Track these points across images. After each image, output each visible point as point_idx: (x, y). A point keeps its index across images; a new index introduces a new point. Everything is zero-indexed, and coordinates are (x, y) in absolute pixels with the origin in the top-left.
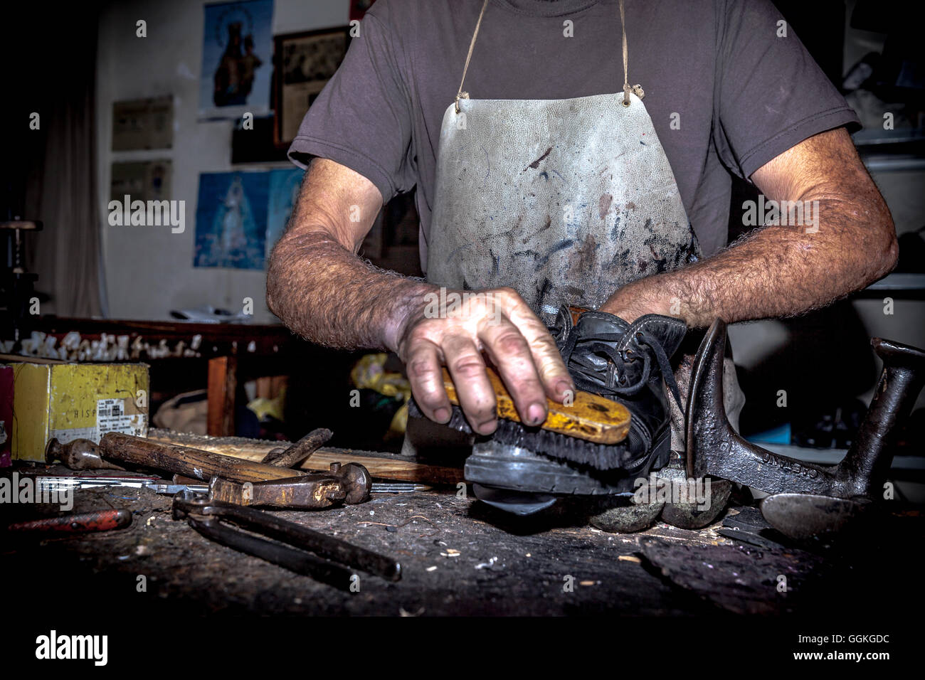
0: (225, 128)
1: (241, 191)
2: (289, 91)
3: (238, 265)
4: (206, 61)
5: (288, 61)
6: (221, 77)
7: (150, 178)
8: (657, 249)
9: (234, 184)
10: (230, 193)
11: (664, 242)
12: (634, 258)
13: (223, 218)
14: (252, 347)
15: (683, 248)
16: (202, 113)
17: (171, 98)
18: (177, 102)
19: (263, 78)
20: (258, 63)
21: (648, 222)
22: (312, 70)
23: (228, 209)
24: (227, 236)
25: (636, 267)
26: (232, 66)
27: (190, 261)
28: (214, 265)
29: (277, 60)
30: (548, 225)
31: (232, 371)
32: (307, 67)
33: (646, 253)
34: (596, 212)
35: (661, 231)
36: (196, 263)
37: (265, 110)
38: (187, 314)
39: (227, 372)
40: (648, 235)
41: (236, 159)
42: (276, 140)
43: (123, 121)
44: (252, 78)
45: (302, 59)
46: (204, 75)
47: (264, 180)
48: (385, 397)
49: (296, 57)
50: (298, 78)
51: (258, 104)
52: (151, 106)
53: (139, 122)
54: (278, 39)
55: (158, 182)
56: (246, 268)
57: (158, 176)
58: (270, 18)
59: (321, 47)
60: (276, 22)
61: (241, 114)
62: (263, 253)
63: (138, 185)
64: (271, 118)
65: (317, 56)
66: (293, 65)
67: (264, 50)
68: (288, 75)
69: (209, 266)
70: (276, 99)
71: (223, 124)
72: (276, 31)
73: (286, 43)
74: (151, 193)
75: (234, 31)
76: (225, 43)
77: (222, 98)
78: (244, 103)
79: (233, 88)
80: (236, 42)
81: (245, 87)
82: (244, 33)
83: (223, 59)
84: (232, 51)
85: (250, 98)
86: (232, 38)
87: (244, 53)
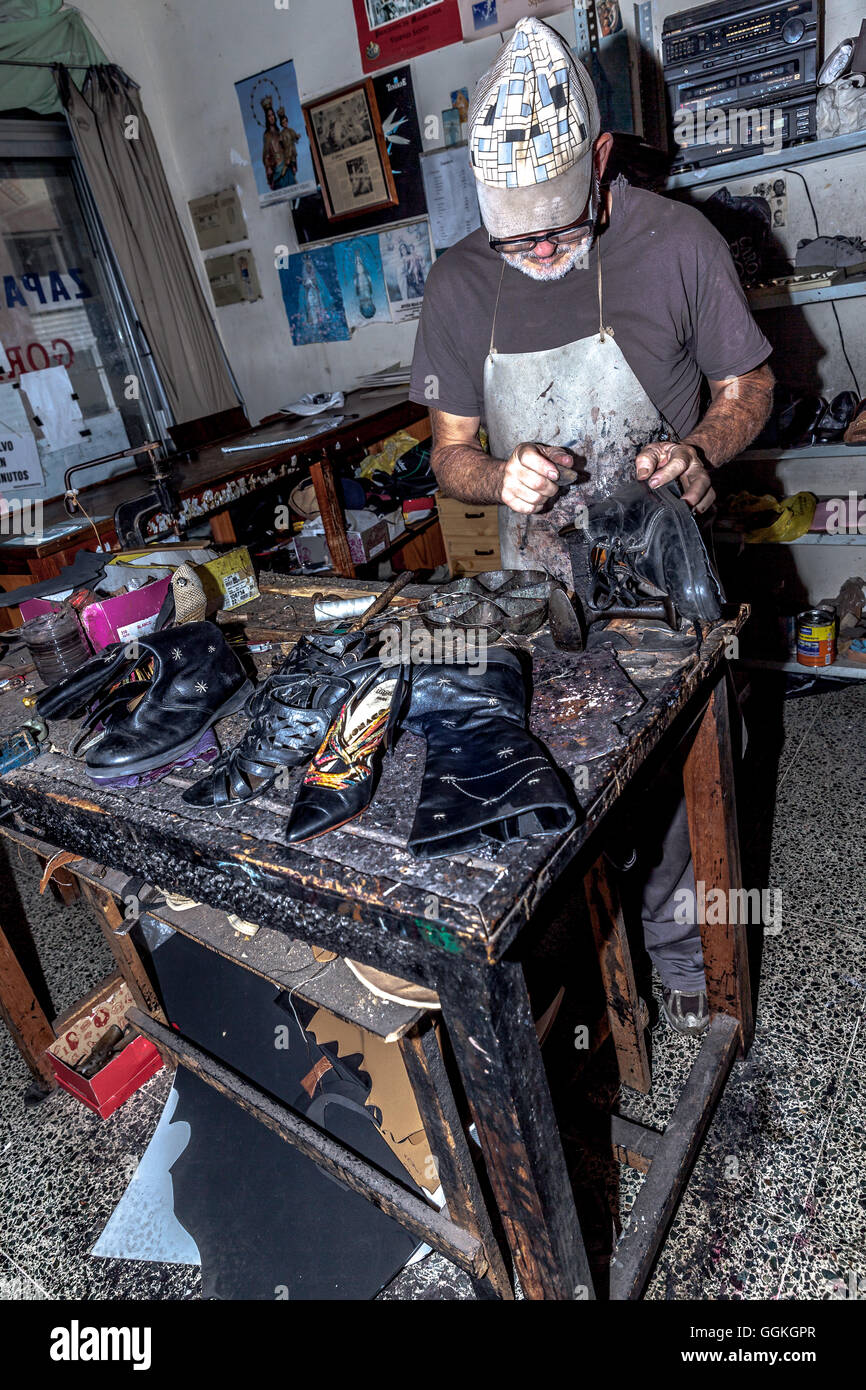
0: (285, 209)
2: (326, 160)
3: (327, 338)
5: (320, 133)
6: (269, 158)
7: (238, 271)
8: (635, 438)
10: (304, 271)
11: (639, 432)
12: (619, 446)
13: (306, 298)
15: (654, 432)
16: (262, 198)
17: (234, 189)
18: (239, 191)
20: (296, 138)
21: (626, 421)
22: (343, 136)
23: (308, 288)
24: (313, 314)
25: (621, 453)
27: (291, 341)
28: (309, 341)
29: (313, 132)
30: (558, 433)
32: (338, 133)
33: (627, 442)
34: (590, 419)
35: (636, 425)
36: (295, 342)
37: (312, 186)
40: (626, 430)
41: (301, 240)
42: (329, 215)
43: (202, 220)
44: (294, 155)
45: (332, 126)
47: (328, 255)
49: (326, 125)
50: (333, 146)
51: (306, 183)
52: (220, 198)
53: (214, 218)
54: (307, 108)
55: (245, 273)
56: (335, 339)
57: (243, 265)
58: (294, 84)
59: (345, 110)
60: (301, 89)
61: (294, 193)
62: (345, 325)
63: (231, 277)
64: (320, 192)
65: (344, 119)
66: (326, 134)
67: (297, 123)
68: (323, 145)
69: (306, 343)
70: (320, 173)
71: (282, 206)
72: (303, 100)
73: (314, 111)
74: (243, 284)
75: (267, 109)
76: (263, 122)
77: (275, 182)
78: (294, 182)
79: (281, 168)
80: (271, 118)
81: (292, 166)
82: (276, 108)
83: (265, 140)
84: (270, 128)
85: (298, 176)
86: (267, 116)
87: (281, 129)
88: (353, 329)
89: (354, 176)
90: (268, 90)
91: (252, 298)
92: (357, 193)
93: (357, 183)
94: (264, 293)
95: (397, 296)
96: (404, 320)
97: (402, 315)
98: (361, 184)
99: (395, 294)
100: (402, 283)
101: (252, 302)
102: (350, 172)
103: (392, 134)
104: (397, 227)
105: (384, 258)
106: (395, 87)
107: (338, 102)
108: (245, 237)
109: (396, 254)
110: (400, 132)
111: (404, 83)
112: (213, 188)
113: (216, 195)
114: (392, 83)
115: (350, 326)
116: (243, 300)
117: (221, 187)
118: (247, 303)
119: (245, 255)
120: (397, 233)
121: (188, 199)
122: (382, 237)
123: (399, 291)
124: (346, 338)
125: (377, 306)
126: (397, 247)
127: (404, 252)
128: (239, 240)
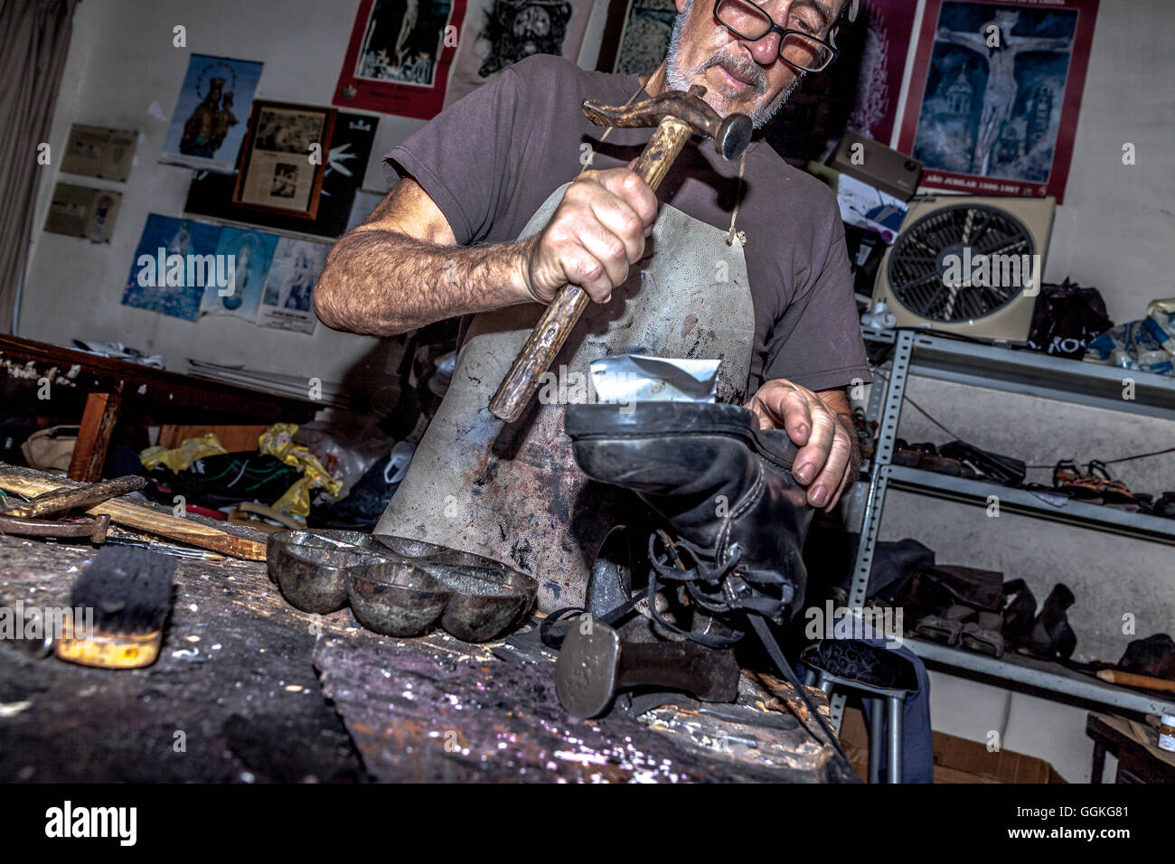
0: (186, 176)
1: (188, 240)
2: (257, 154)
3: (169, 311)
4: (180, 107)
5: (263, 127)
6: (193, 126)
7: (95, 207)
9: (183, 231)
10: (177, 239)
14: (143, 389)
15: (738, 394)
16: (165, 156)
17: (136, 134)
18: (142, 138)
19: (235, 136)
20: (233, 122)
21: (721, 356)
22: (285, 141)
26: (206, 119)
27: (120, 298)
28: (144, 306)
29: (252, 123)
30: (629, 326)
31: (113, 410)
32: (280, 138)
34: (679, 329)
35: (729, 369)
36: (125, 301)
37: (229, 168)
38: (91, 345)
39: (107, 409)
41: (188, 209)
42: (235, 199)
43: (79, 144)
44: (224, 135)
45: (278, 128)
46: (174, 120)
47: (214, 234)
48: (286, 466)
49: (272, 125)
50: (270, 145)
51: (224, 161)
52: (113, 136)
53: (97, 150)
54: (258, 104)
55: (103, 213)
56: (177, 315)
57: (105, 206)
58: (255, 82)
59: (298, 122)
60: (259, 88)
61: (205, 166)
62: (197, 305)
63: (82, 211)
64: (234, 176)
65: (293, 129)
66: (267, 132)
67: (242, 111)
68: (260, 140)
69: (138, 306)
70: (243, 160)
71: (184, 171)
72: (257, 95)
73: (265, 109)
74: (93, 222)
75: (216, 86)
76: (204, 95)
77: (189, 146)
78: (211, 156)
79: (202, 139)
80: (215, 97)
81: (215, 142)
82: (225, 90)
83: (198, 110)
84: (209, 104)
85: (216, 154)
86: (212, 92)
87: (221, 108)
88: (205, 313)
89: (280, 178)
90: (224, 73)
91: (96, 238)
92: (276, 193)
93: (279, 185)
94: (114, 240)
95: (274, 300)
96: (269, 325)
97: (269, 320)
98: (283, 188)
99: (271, 297)
100: (284, 292)
101: (94, 242)
102: (277, 173)
103: (338, 161)
104: (304, 239)
105: (276, 260)
106: (357, 127)
107: (295, 113)
108: (123, 181)
109: (290, 262)
110: (345, 163)
111: (368, 128)
112: (112, 124)
113: (112, 131)
114: (356, 123)
115: (203, 307)
116: (83, 236)
117: (122, 127)
118: (86, 243)
119: (114, 197)
120: (301, 244)
121: (76, 120)
122: (283, 242)
123: (277, 296)
124: (193, 319)
125: (244, 303)
126: (295, 255)
127: (301, 264)
128: (112, 179)
